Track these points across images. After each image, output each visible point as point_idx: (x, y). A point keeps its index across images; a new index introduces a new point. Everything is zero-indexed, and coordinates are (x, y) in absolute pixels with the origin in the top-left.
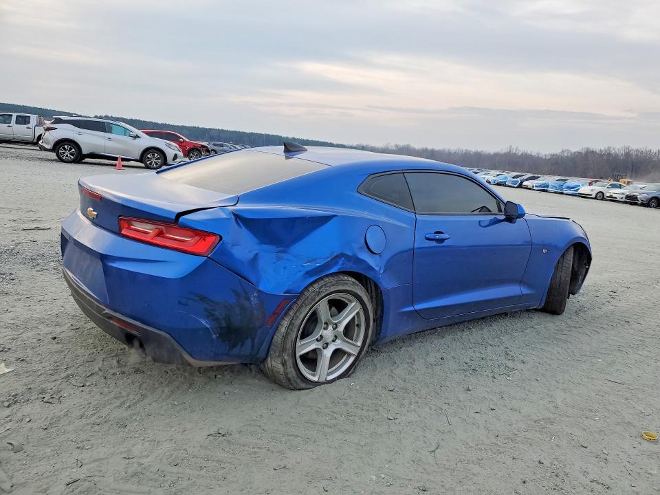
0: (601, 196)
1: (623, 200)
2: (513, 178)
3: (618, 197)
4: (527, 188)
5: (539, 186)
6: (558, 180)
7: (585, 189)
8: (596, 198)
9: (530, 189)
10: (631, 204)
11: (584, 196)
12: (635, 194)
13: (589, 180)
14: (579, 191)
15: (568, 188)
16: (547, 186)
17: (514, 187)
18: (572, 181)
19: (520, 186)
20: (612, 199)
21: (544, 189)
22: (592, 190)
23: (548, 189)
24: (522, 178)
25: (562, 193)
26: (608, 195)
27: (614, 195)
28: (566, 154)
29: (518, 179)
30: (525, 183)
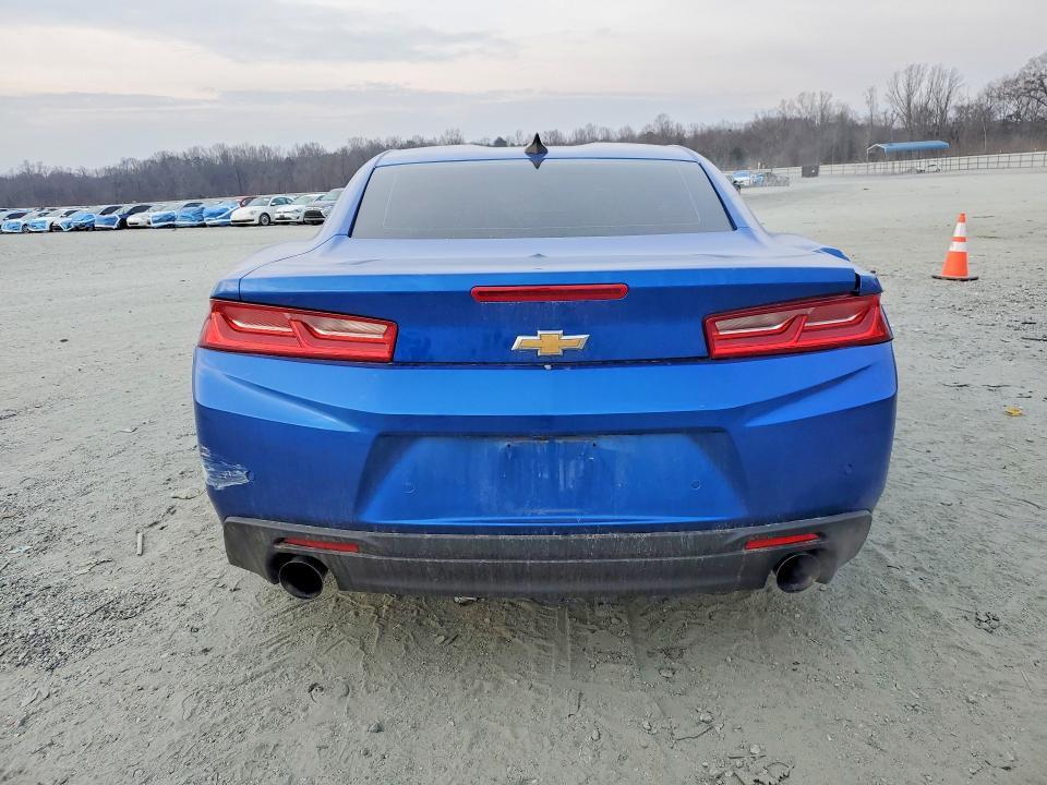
0: (266, 221)
1: (301, 220)
2: (102, 214)
3: (293, 217)
4: (135, 227)
5: (160, 221)
6: (186, 206)
7: (240, 214)
8: (260, 224)
9: (145, 227)
10: (314, 223)
11: (242, 224)
12: (316, 209)
13: (239, 199)
14: (233, 218)
15: (212, 215)
16: (173, 219)
17: (112, 229)
18: (211, 205)
19: (123, 225)
20: (284, 222)
21: (169, 224)
22: (252, 213)
23: (176, 223)
24: (120, 212)
25: (204, 226)
26: (278, 216)
27: (286, 215)
28: (131, 166)
29: (114, 215)
30: (130, 219)
